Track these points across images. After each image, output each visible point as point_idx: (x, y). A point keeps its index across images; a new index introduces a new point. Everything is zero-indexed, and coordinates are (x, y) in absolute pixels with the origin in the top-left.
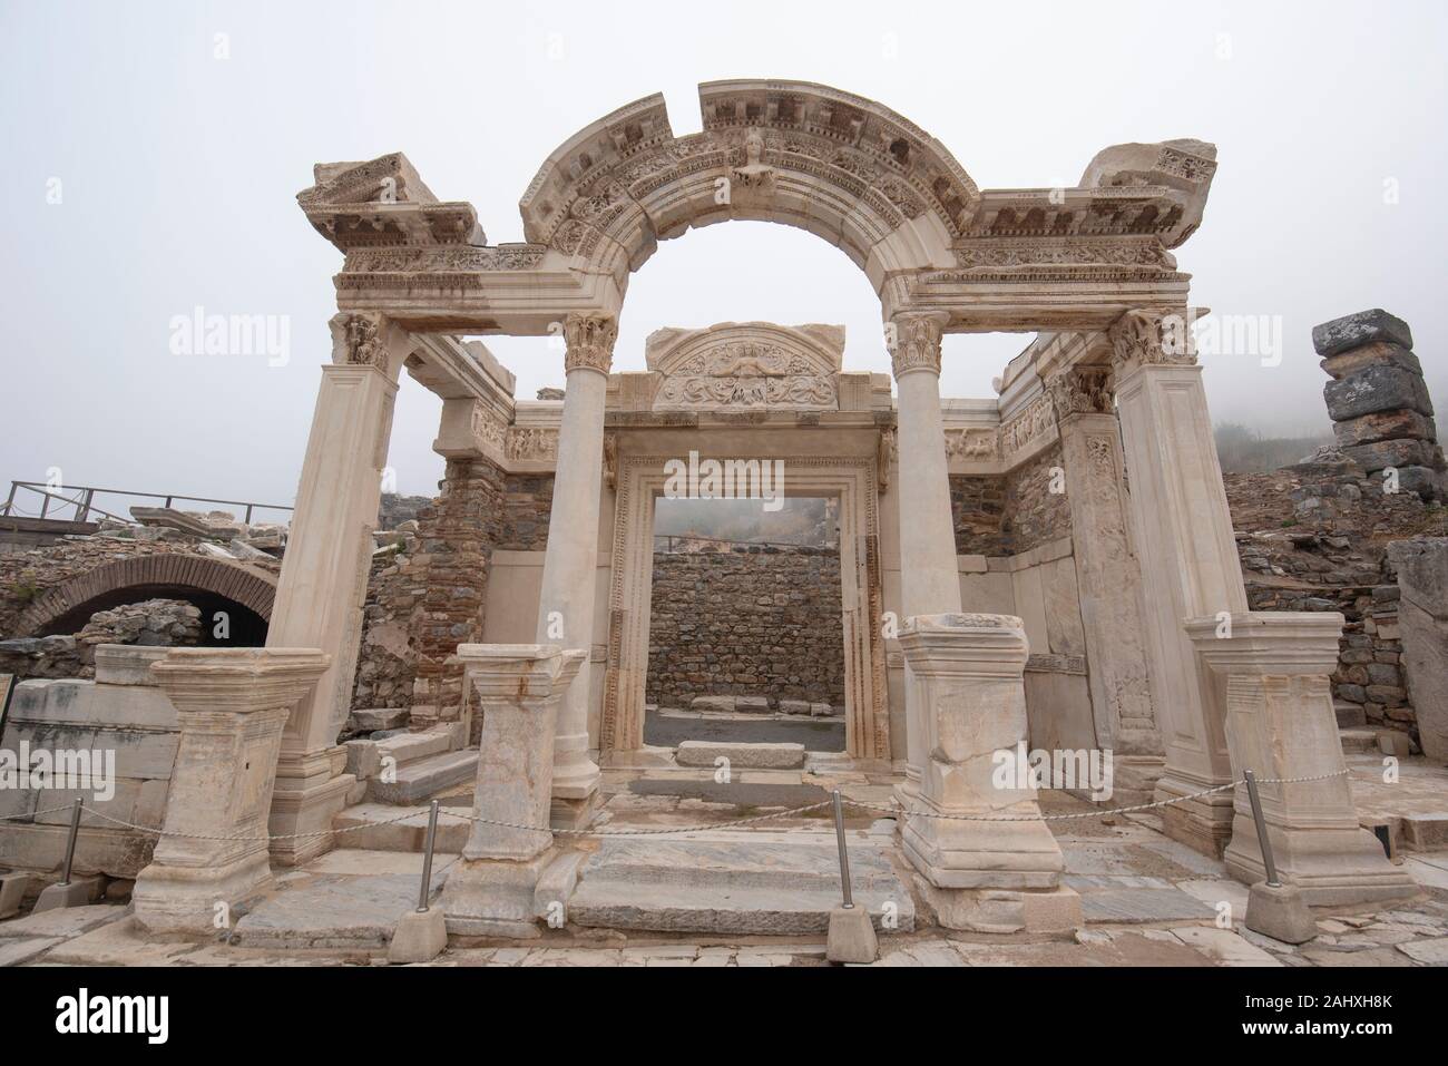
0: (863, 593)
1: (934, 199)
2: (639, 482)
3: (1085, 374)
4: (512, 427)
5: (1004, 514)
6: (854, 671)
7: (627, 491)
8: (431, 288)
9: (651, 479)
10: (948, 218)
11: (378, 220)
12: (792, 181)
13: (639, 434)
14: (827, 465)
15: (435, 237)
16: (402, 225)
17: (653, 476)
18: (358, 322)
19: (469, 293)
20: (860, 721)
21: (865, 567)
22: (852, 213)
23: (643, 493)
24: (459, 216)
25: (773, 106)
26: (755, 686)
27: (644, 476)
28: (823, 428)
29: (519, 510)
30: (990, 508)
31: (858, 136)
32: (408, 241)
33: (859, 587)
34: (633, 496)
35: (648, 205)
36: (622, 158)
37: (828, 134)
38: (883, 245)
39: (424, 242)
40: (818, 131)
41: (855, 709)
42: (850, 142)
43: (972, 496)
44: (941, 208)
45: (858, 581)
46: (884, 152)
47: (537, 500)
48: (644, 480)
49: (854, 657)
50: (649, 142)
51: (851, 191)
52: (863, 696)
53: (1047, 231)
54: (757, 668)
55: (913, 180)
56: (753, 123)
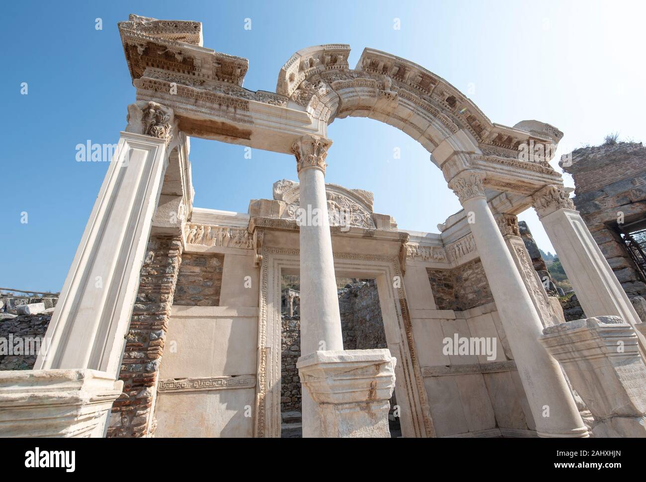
0: (403, 331)
1: (468, 124)
2: (274, 263)
3: (507, 218)
4: (189, 223)
5: (454, 289)
6: (406, 381)
7: (267, 268)
8: (212, 102)
9: (280, 262)
10: (475, 133)
11: (180, 54)
12: (405, 103)
13: (277, 233)
14: (375, 260)
15: (217, 75)
16: (197, 62)
17: (282, 260)
18: (156, 110)
19: (239, 111)
20: (415, 414)
21: (401, 316)
22: (434, 123)
23: (276, 270)
24: (240, 66)
25: (396, 69)
26: (290, 404)
27: (276, 259)
28: (376, 239)
29: (190, 278)
30: (447, 286)
31: (431, 92)
32: (196, 73)
33: (400, 328)
34: (270, 270)
35: (343, 94)
36: (326, 69)
37: (418, 88)
38: (450, 139)
39: (208, 77)
40: (413, 86)
41: (411, 406)
42: (427, 94)
43: (439, 280)
44: (471, 129)
45: (399, 325)
46: (443, 101)
47: (203, 271)
48: (276, 262)
49: (404, 372)
50: (339, 66)
51: (432, 113)
52: (413, 397)
53: (512, 147)
54: (291, 392)
55: (457, 115)
56: (385, 74)
